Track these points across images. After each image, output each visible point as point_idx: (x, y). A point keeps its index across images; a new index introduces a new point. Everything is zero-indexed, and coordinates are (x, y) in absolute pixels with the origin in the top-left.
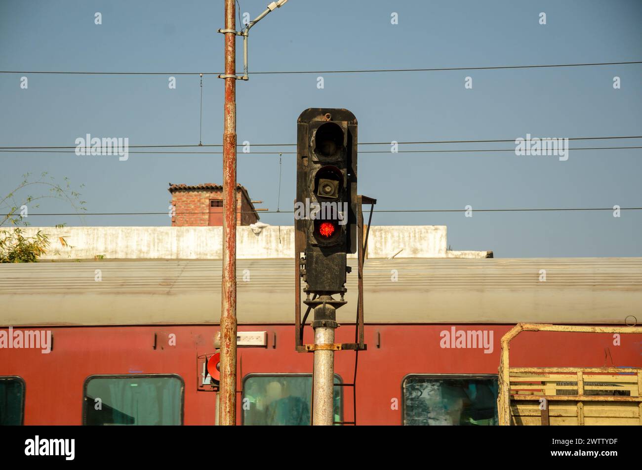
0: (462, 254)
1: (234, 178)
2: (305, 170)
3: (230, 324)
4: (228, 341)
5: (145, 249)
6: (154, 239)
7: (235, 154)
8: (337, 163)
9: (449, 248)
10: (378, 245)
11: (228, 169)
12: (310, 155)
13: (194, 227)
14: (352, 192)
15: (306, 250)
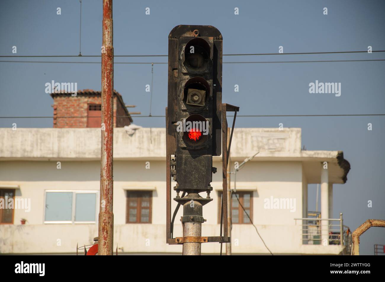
0: (315, 154)
1: (111, 88)
2: (175, 81)
3: (107, 218)
4: (105, 233)
5: (28, 148)
6: (37, 140)
7: (112, 66)
8: (204, 74)
9: (303, 149)
10: (240, 146)
11: (106, 79)
12: (180, 68)
13: (73, 129)
14: (217, 101)
15: (176, 152)
